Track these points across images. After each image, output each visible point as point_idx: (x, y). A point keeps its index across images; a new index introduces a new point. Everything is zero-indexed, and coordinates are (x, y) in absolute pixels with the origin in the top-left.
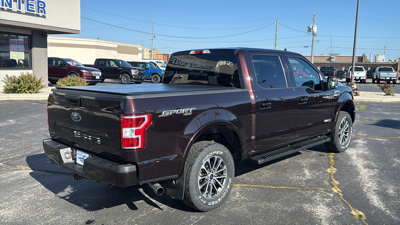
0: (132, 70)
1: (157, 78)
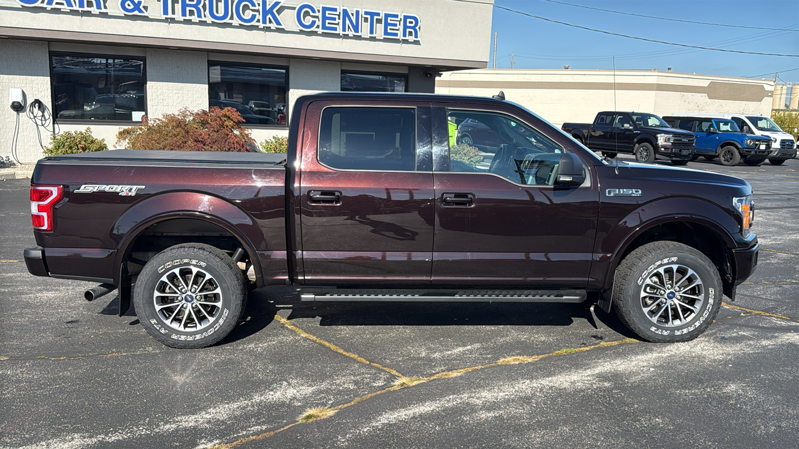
0: (659, 135)
1: (732, 154)
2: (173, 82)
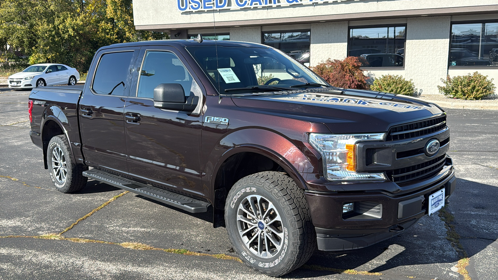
2: (326, 43)
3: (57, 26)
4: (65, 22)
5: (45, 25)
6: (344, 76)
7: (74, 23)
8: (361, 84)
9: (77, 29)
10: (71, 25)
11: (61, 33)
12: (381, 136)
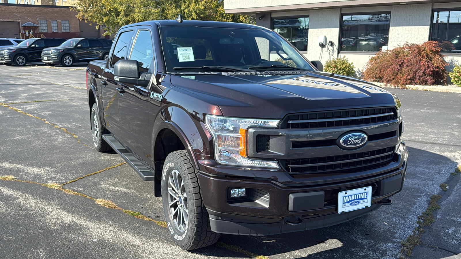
2: (406, 26)
3: (183, 10)
4: (189, 6)
5: (174, 10)
6: (420, 61)
7: (197, 8)
8: (438, 71)
9: (199, 13)
10: (194, 9)
11: (186, 16)
12: (274, 123)
